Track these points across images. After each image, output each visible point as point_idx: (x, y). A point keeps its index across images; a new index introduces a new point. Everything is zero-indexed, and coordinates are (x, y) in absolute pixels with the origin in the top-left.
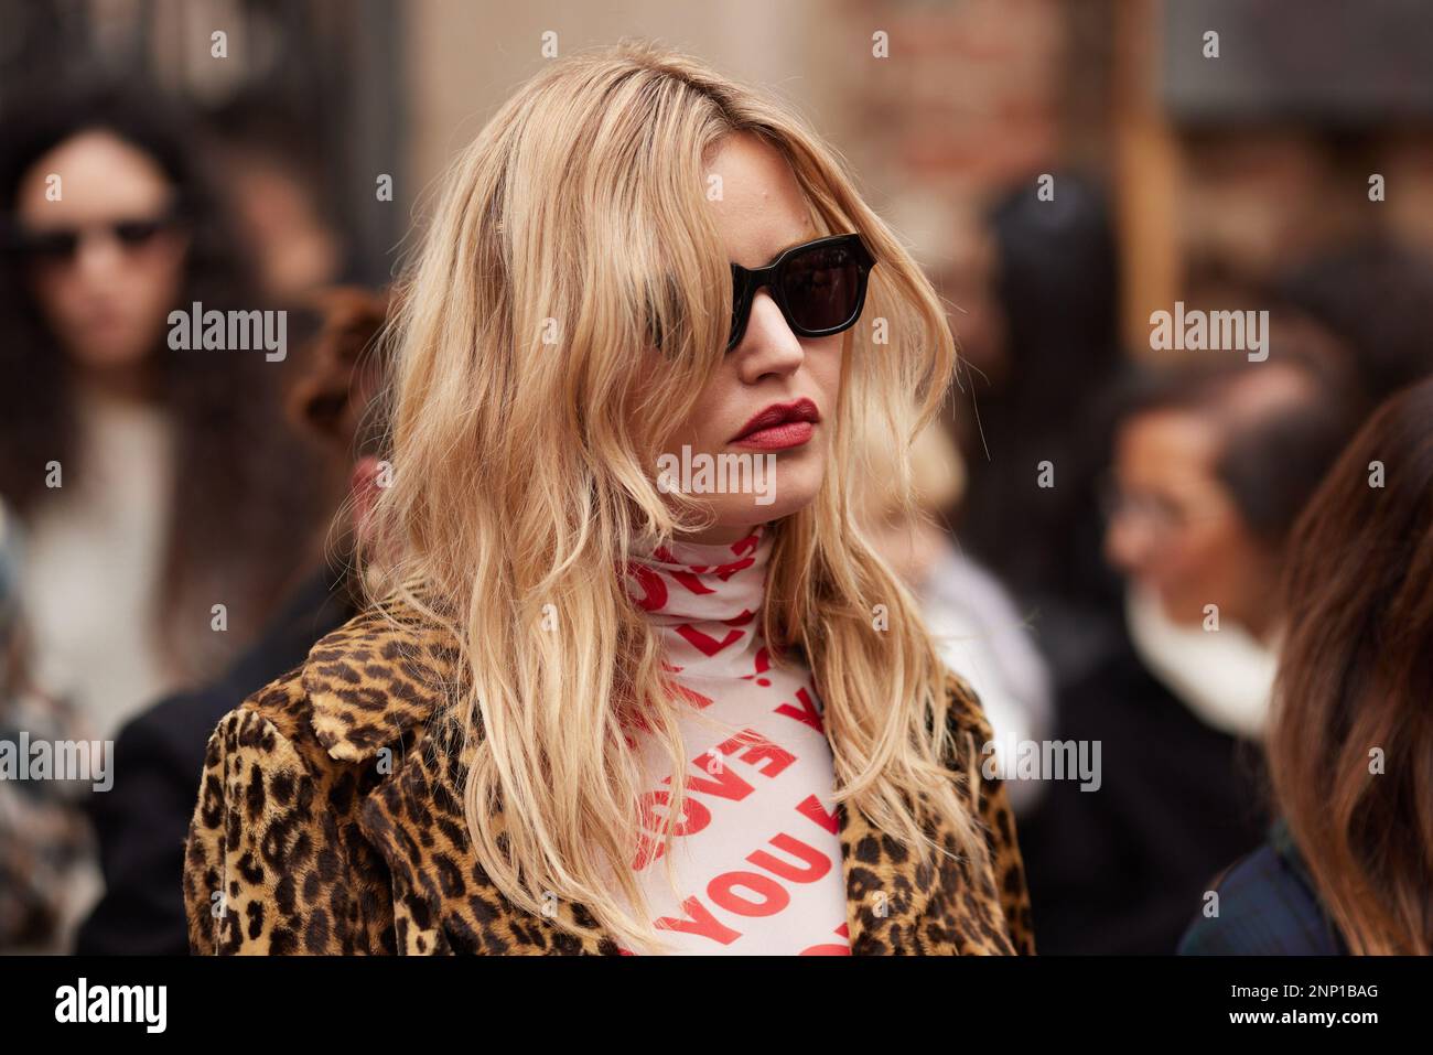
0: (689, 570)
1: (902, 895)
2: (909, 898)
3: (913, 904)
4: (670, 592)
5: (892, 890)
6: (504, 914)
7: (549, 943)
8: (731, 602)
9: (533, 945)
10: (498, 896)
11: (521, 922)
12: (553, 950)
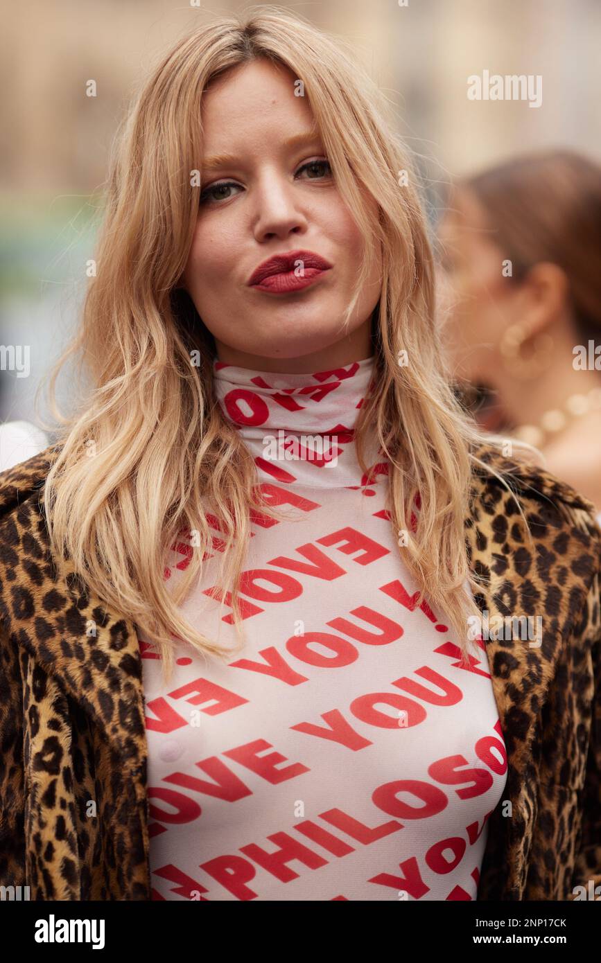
0: (282, 393)
1: (534, 670)
2: (540, 670)
3: (544, 674)
4: (271, 410)
5: (526, 668)
6: (58, 633)
7: (87, 657)
8: (322, 417)
9: (74, 658)
10: (57, 619)
11: (71, 640)
12: (89, 663)
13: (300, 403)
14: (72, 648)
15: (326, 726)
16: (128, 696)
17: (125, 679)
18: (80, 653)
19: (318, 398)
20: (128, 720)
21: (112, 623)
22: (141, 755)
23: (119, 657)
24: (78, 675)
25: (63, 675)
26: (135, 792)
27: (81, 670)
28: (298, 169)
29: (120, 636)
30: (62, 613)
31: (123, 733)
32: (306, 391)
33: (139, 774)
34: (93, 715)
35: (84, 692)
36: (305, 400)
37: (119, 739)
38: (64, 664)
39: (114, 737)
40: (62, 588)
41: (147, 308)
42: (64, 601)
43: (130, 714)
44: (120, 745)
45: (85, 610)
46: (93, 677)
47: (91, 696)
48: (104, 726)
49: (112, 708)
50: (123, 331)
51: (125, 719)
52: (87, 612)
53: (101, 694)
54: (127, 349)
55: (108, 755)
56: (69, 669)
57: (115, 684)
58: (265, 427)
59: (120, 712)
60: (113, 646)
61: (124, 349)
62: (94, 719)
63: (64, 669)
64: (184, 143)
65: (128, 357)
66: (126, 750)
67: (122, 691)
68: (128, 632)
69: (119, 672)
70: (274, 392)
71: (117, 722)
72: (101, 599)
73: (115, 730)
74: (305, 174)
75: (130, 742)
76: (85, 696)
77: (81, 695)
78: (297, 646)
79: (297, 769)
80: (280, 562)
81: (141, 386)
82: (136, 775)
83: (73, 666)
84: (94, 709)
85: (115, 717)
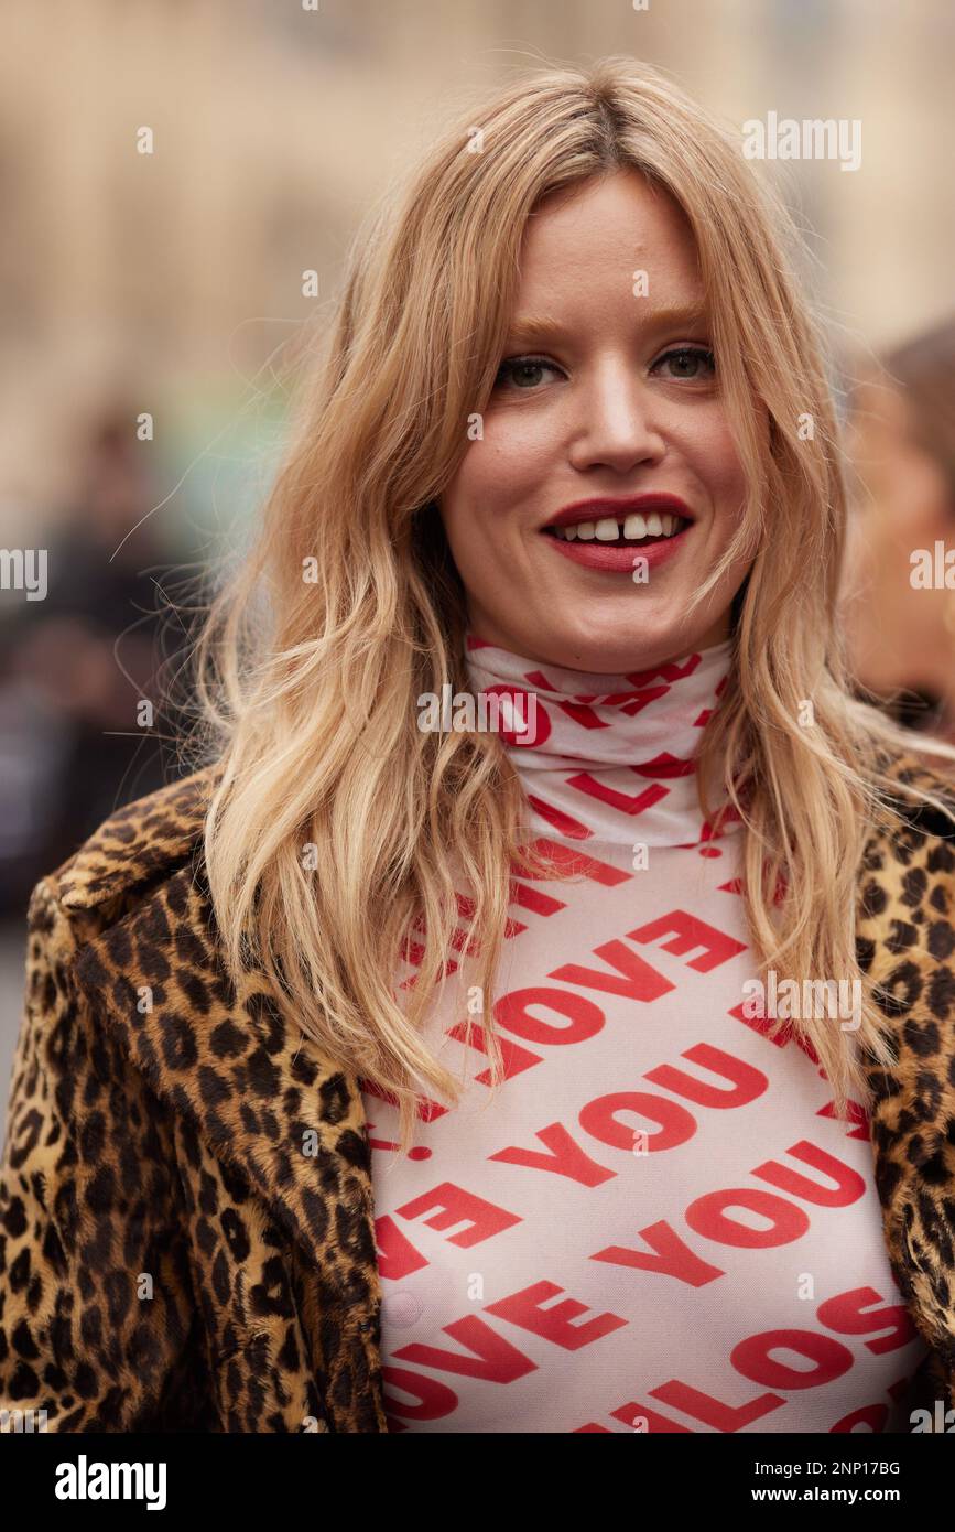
0: (574, 701)
4: (555, 723)
6: (235, 1093)
7: (284, 1133)
8: (638, 741)
9: (263, 1135)
10: (234, 1070)
11: (257, 1104)
12: (286, 1143)
13: (603, 717)
14: (259, 1117)
15: (649, 1250)
16: (351, 1200)
17: (345, 1170)
18: (272, 1128)
19: (632, 711)
20: (353, 1240)
21: (322, 1078)
22: (374, 1297)
23: (335, 1134)
24: (269, 1163)
25: (244, 1161)
26: (366, 1357)
27: (275, 1155)
28: (657, 357)
29: (336, 1100)
30: (242, 1059)
31: (344, 1262)
32: (614, 700)
33: (372, 1329)
34: (295, 1229)
35: (279, 1192)
36: (612, 714)
37: (338, 1272)
38: (246, 1144)
39: (331, 1267)
40: (241, 1018)
41: (373, 530)
42: (244, 1039)
43: (355, 1230)
44: (341, 1282)
45: (278, 1055)
46: (294, 1166)
47: (291, 1199)
48: (313, 1249)
49: (326, 1219)
50: (330, 559)
51: (348, 1236)
52: (282, 1060)
53: (307, 1194)
54: (333, 591)
55: (314, 1293)
56: (254, 1152)
57: (329, 1179)
58: (543, 751)
59: (339, 1227)
60: (325, 1116)
61: (329, 590)
62: (297, 1236)
63: (247, 1152)
64: (485, 292)
65: (334, 605)
66: (351, 1289)
67: (341, 1191)
68: (350, 1093)
69: (336, 1160)
70: (561, 698)
71: (335, 1243)
72: (306, 1037)
73: (330, 1256)
74: (665, 368)
75: (356, 1277)
76: (281, 1197)
77: (274, 1195)
78: (598, 1116)
79: (607, 1323)
80: (570, 973)
81: (347, 658)
82: (368, 1331)
83: (262, 1148)
84: (295, 1220)
85: (332, 1233)
